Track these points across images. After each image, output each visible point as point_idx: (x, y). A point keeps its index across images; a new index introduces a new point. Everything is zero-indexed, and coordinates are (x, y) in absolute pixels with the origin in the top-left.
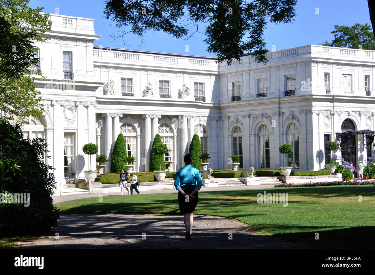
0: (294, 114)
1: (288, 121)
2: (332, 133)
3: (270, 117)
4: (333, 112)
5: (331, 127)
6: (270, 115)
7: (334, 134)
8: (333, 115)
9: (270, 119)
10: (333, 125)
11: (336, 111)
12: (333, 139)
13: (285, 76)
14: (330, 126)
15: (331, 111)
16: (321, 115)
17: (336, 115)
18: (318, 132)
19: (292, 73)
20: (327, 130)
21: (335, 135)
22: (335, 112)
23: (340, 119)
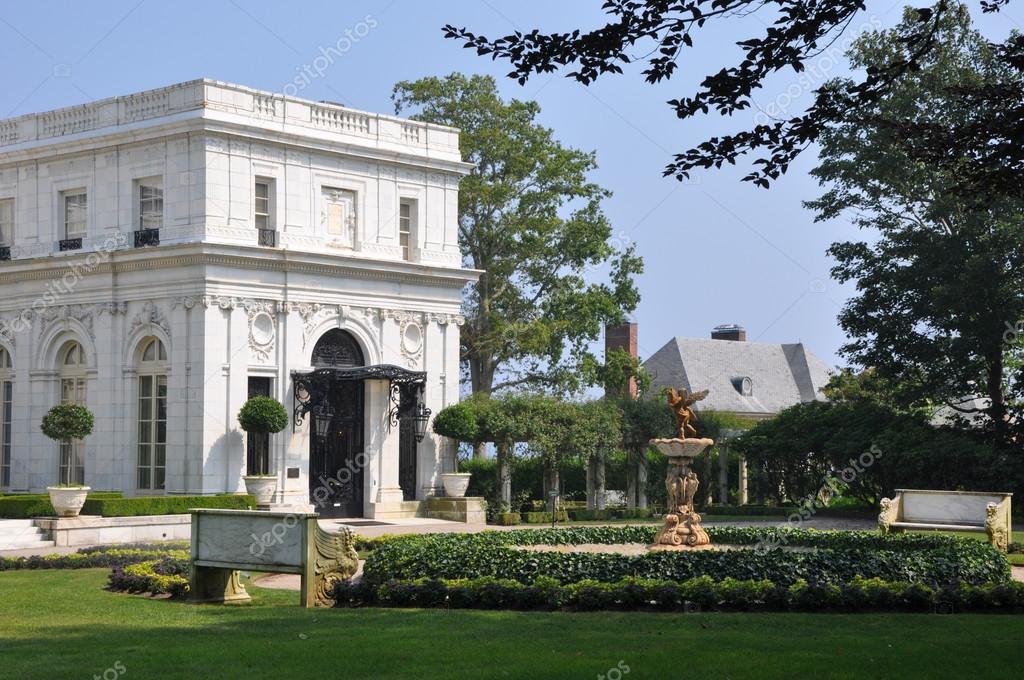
0: (156, 308)
1: (140, 329)
2: (276, 372)
3: (89, 319)
4: (283, 305)
5: (277, 352)
6: (89, 309)
7: (284, 378)
8: (285, 313)
9: (88, 324)
10: (281, 347)
11: (294, 303)
12: (282, 392)
13: (136, 181)
14: (273, 351)
15: (275, 302)
16: (238, 313)
17: (293, 317)
18: (224, 369)
19: (154, 171)
20: (261, 363)
21: (289, 382)
22: (289, 306)
23: (310, 329)
